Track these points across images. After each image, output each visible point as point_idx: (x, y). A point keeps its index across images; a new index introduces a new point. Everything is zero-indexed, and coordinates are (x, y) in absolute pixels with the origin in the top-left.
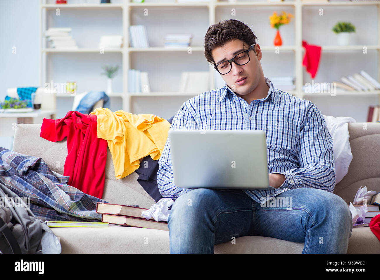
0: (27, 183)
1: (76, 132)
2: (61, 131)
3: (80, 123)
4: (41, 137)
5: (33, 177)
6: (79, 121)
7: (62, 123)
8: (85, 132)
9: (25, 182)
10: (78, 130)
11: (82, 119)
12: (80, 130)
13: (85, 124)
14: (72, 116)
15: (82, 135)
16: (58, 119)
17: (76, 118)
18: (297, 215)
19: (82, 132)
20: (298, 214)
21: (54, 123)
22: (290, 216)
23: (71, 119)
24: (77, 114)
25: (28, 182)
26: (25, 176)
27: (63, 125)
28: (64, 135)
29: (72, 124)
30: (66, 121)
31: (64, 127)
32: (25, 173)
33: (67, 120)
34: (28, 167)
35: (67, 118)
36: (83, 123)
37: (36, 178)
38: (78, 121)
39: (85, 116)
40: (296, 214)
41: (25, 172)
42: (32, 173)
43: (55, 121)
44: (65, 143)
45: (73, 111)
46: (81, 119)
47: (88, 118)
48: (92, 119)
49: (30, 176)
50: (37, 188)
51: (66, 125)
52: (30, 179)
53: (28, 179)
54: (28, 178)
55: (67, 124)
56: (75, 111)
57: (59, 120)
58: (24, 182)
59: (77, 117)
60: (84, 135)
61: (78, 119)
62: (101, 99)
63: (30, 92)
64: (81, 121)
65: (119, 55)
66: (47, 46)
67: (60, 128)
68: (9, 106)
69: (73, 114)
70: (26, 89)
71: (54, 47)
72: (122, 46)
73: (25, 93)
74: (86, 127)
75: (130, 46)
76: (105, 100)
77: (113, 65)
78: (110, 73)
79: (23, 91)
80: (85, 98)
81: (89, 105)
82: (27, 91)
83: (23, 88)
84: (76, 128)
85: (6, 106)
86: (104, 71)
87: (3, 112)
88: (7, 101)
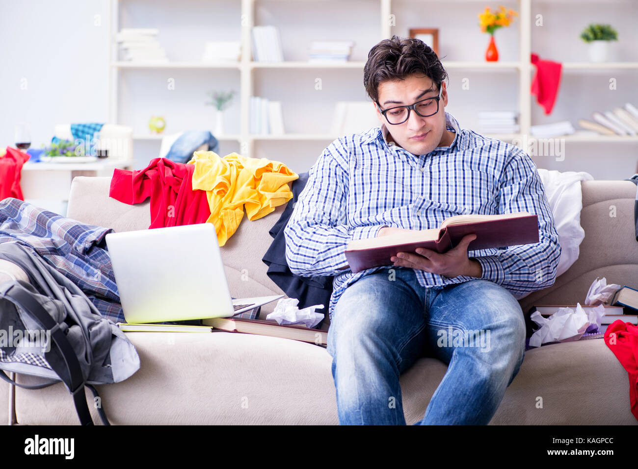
0: (89, 266)
1: (164, 190)
2: (142, 186)
3: (170, 176)
4: (110, 196)
5: (100, 258)
6: (169, 173)
7: (143, 176)
8: (178, 190)
9: (87, 264)
10: (167, 188)
11: (174, 171)
12: (170, 187)
13: (178, 177)
14: (158, 165)
15: (172, 195)
16: (137, 170)
17: (164, 168)
19: (174, 191)
21: (130, 175)
23: (157, 170)
24: (166, 163)
25: (91, 264)
26: (87, 256)
27: (144, 179)
28: (146, 194)
29: (158, 177)
30: (150, 173)
31: (145, 181)
32: (87, 251)
33: (150, 171)
34: (92, 242)
35: (150, 168)
36: (174, 175)
37: (103, 259)
38: (168, 172)
39: (178, 167)
41: (87, 249)
42: (97, 252)
43: (132, 172)
44: (147, 207)
45: (160, 159)
46: (172, 169)
47: (183, 171)
48: (188, 170)
49: (95, 256)
50: (105, 274)
51: (149, 178)
52: (94, 260)
53: (91, 260)
54: (91, 258)
55: (151, 178)
56: (163, 159)
57: (139, 171)
58: (85, 265)
59: (166, 167)
60: (177, 194)
61: (167, 169)
62: (205, 142)
63: (91, 131)
64: (172, 172)
65: (236, 73)
66: (120, 58)
67: (139, 183)
68: (58, 152)
69: (159, 162)
70: (84, 126)
71: (130, 60)
72: (239, 60)
73: (83, 132)
74: (179, 183)
75: (253, 59)
76: (212, 144)
77: (226, 90)
78: (221, 101)
79: (81, 128)
80: (179, 141)
81: (186, 152)
82: (86, 130)
83: (79, 125)
84: (164, 183)
85: (54, 153)
86: (210, 99)
87: (49, 162)
88: (56, 145)
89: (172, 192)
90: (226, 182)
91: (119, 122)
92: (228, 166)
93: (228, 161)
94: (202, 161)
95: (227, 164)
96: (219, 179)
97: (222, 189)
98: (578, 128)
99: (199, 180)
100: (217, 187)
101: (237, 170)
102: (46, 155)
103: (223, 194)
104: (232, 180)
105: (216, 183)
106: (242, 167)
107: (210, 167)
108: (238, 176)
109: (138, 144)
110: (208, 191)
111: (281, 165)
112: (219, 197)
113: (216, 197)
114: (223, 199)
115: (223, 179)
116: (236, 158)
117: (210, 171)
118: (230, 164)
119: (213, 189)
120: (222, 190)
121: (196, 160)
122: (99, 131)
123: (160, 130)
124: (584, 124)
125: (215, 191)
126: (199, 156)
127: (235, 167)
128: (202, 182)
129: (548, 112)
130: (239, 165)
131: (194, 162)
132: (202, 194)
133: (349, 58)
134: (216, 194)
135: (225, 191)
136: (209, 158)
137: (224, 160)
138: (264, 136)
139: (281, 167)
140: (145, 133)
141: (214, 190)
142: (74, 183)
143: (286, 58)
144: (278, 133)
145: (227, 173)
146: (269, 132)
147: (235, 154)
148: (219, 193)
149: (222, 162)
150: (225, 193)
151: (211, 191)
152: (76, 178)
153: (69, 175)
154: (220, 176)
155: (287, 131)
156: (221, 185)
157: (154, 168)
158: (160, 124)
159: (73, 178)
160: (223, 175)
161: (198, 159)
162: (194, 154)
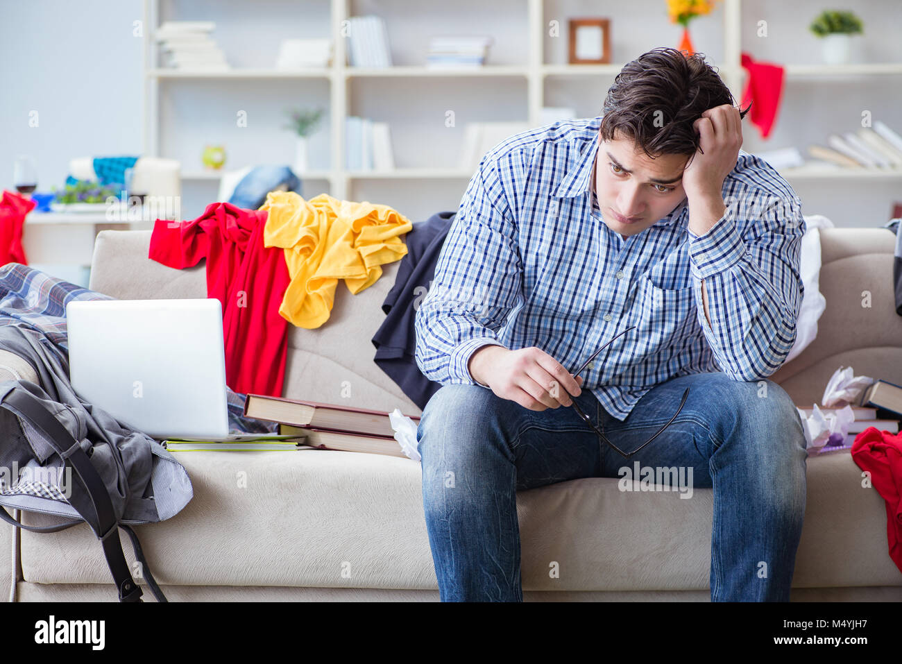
1: (226, 247)
2: (194, 244)
3: (234, 228)
4: (150, 257)
6: (232, 223)
7: (196, 228)
8: (245, 247)
10: (230, 244)
11: (238, 220)
12: (234, 244)
13: (244, 229)
14: (215, 212)
15: (237, 255)
16: (188, 221)
17: (226, 217)
18: (684, 434)
19: (239, 249)
20: (685, 432)
21: (177, 228)
22: (670, 437)
23: (216, 220)
24: (228, 210)
27: (197, 233)
28: (198, 256)
29: (217, 230)
30: (204, 224)
31: (199, 236)
33: (206, 221)
35: (205, 217)
36: (239, 227)
38: (230, 223)
39: (246, 214)
40: (682, 432)
43: (179, 224)
44: (203, 272)
45: (219, 204)
46: (236, 219)
47: (252, 218)
48: (260, 219)
51: (203, 232)
55: (205, 230)
56: (224, 204)
57: (190, 222)
59: (228, 215)
60: (243, 253)
61: (229, 218)
62: (283, 182)
63: (121, 167)
64: (237, 223)
65: (324, 84)
66: (160, 64)
67: (190, 240)
68: (75, 197)
69: (219, 208)
70: (112, 160)
71: (175, 67)
72: (329, 64)
73: (110, 169)
74: (245, 237)
75: (349, 63)
76: (291, 183)
77: (310, 107)
78: (303, 124)
79: (106, 164)
80: (246, 181)
81: (256, 194)
82: (114, 166)
83: (105, 160)
84: (225, 239)
85: (69, 199)
86: (288, 121)
87: (63, 212)
88: (71, 188)
89: (237, 250)
90: (313, 235)
91: (161, 154)
92: (316, 214)
93: (316, 206)
94: (279, 205)
95: (314, 210)
96: (303, 232)
97: (308, 246)
98: (807, 158)
99: (275, 234)
100: (300, 242)
101: (328, 220)
102: (59, 201)
103: (308, 253)
104: (322, 232)
105: (299, 237)
106: (334, 215)
107: (291, 214)
108: (329, 228)
109: (188, 185)
110: (287, 249)
111: (389, 211)
112: (302, 257)
113: (298, 257)
114: (308, 260)
115: (309, 232)
116: (326, 201)
117: (290, 220)
118: (318, 211)
119: (294, 247)
120: (308, 248)
121: (271, 205)
122: (132, 166)
123: (218, 166)
124: (817, 152)
125: (298, 249)
126: (275, 200)
127: (325, 214)
128: (278, 236)
129: (766, 134)
130: (330, 211)
131: (268, 207)
132: (278, 253)
133: (484, 62)
134: (298, 252)
135: (312, 248)
136: (289, 202)
137: (310, 204)
138: (365, 172)
139: (390, 213)
140: (197, 171)
141: (296, 246)
142: (98, 242)
143: (396, 60)
144: (385, 168)
145: (315, 224)
146: (373, 165)
147: (324, 196)
148: (302, 251)
149: (308, 208)
150: (311, 251)
151: (292, 249)
152: (102, 233)
153: (91, 231)
154: (305, 228)
155: (397, 164)
156: (306, 239)
157: (213, 217)
158: (217, 157)
159: (97, 233)
160: (310, 226)
161: (273, 203)
162: (268, 196)
